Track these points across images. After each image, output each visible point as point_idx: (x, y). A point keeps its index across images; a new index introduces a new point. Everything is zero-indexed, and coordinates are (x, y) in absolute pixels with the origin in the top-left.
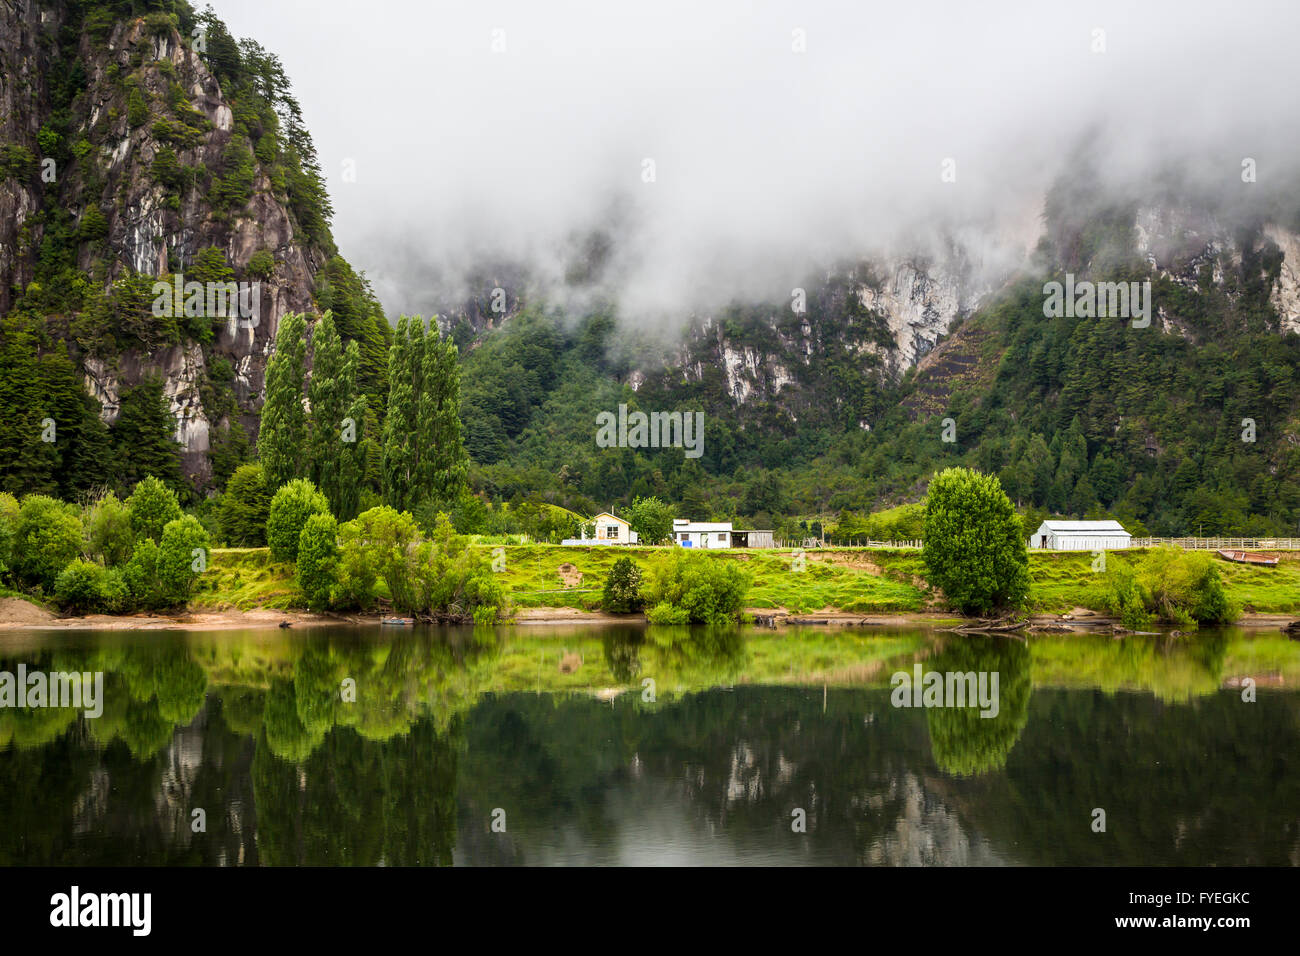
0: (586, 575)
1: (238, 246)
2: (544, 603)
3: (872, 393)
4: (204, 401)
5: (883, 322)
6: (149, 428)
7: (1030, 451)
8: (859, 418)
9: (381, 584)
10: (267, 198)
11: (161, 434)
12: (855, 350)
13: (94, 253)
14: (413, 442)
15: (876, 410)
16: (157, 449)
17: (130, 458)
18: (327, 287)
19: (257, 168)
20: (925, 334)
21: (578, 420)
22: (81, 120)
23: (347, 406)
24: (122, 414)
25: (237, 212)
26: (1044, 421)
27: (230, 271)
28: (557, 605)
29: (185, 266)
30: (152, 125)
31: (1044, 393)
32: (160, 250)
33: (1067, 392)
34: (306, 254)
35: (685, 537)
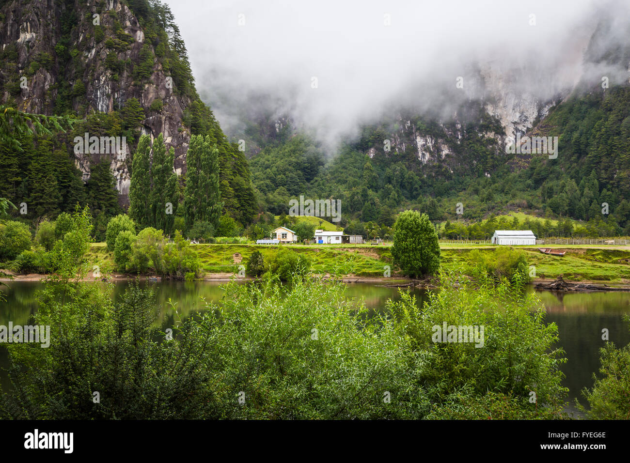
0: (244, 258)
1: (146, 97)
2: (222, 271)
3: (492, 158)
4: (130, 171)
5: (498, 121)
6: (103, 184)
7: (567, 188)
8: (485, 171)
10: (160, 74)
11: (109, 187)
12: (483, 136)
13: (79, 102)
14: (196, 193)
15: (494, 167)
16: (107, 193)
17: (94, 198)
18: (189, 116)
19: (156, 60)
20: (520, 127)
21: (342, 173)
22: (74, 40)
23: (168, 178)
24: (91, 177)
25: (146, 81)
26: (577, 172)
27: (142, 109)
28: (228, 272)
29: (121, 107)
30: (105, 42)
31: (579, 158)
32: (109, 100)
33: (590, 157)
34: (179, 100)
35: (320, 238)
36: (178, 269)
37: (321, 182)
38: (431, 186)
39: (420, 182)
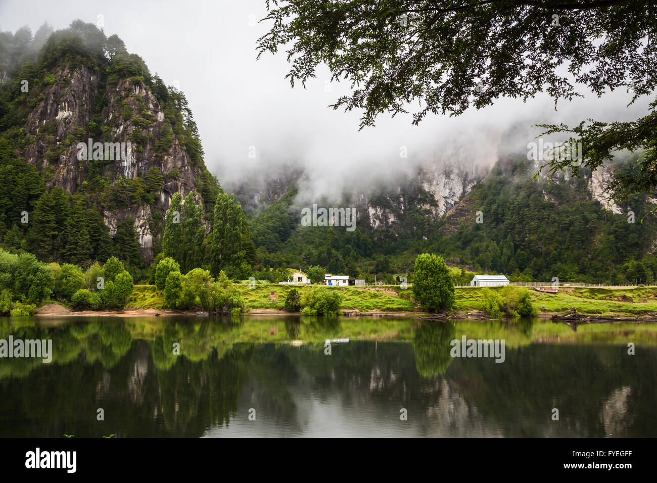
0: (280, 296)
1: (165, 166)
2: (261, 307)
3: (428, 224)
4: (150, 227)
5: (432, 196)
6: (128, 238)
7: (490, 249)
8: (423, 234)
9: (198, 299)
10: (177, 148)
11: (133, 241)
12: (421, 208)
13: (108, 169)
14: (222, 243)
15: (429, 231)
16: (131, 246)
17: (120, 250)
18: (201, 182)
19: (174, 136)
20: (449, 201)
21: (310, 235)
22: (105, 118)
23: (197, 229)
24: (118, 232)
25: (165, 153)
26: (497, 236)
27: (162, 176)
28: (267, 308)
29: (144, 174)
30: (132, 120)
31: (497, 225)
32: (134, 168)
33: (506, 224)
34: (192, 169)
35: (330, 281)
36: (224, 305)
37: (294, 243)
38: (380, 246)
39: (372, 244)
